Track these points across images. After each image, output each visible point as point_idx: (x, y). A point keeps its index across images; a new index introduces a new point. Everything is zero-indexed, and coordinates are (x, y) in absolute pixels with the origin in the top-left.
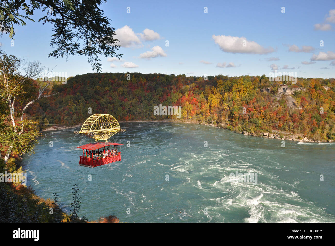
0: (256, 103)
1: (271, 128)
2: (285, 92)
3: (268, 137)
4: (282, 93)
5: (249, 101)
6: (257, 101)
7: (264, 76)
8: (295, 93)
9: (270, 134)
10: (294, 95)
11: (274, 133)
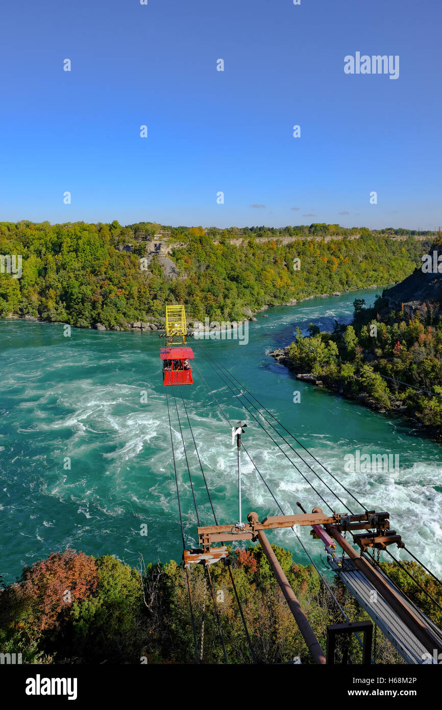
0: (110, 272)
1: (144, 312)
2: (158, 251)
3: (142, 330)
4: (153, 252)
5: (98, 269)
6: (112, 268)
7: (115, 222)
8: (174, 253)
9: (144, 325)
10: (171, 255)
11: (150, 321)
